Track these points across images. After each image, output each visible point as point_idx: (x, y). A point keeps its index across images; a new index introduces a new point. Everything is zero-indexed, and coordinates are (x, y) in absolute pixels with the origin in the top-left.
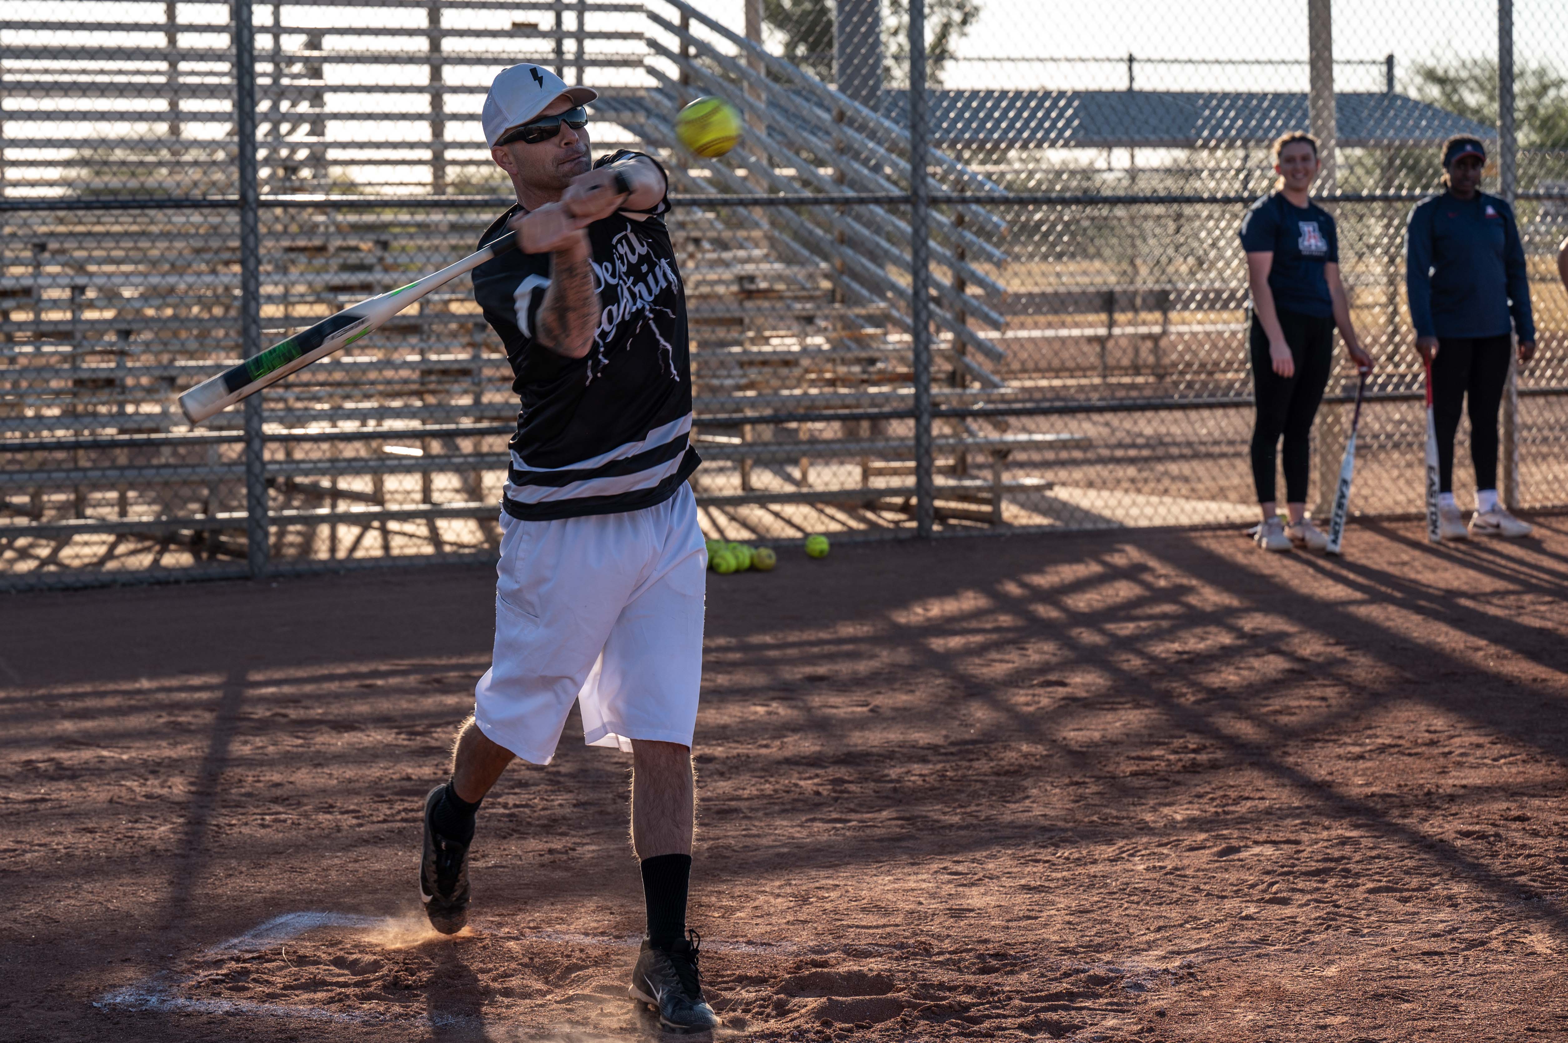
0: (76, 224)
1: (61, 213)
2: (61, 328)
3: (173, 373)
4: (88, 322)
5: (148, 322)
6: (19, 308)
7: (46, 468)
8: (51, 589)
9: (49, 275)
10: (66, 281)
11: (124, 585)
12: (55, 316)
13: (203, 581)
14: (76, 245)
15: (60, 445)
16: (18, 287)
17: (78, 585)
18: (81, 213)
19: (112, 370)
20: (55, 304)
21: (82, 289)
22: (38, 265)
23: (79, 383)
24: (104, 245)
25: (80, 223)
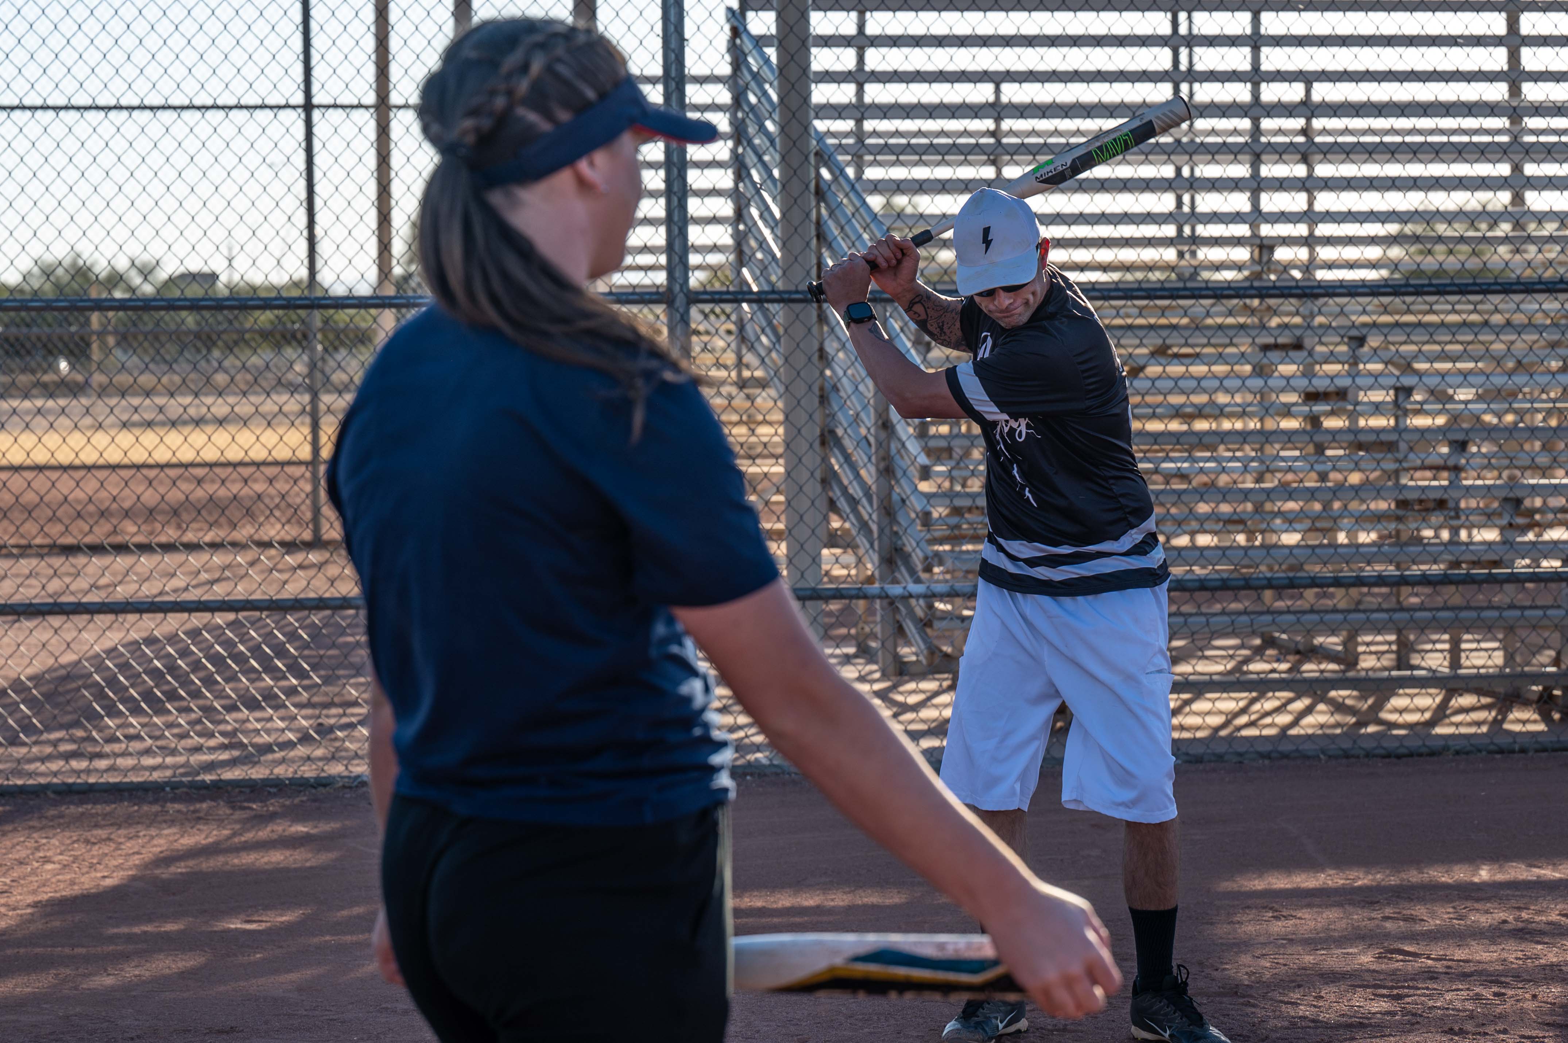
0: (1403, 313)
1: (1386, 300)
2: (1383, 437)
3: (1519, 494)
4: (1417, 430)
5: (1490, 432)
6: (1333, 413)
7: (1361, 607)
8: (1368, 755)
9: (1370, 374)
10: (1392, 381)
11: (1457, 753)
12: (1379, 422)
13: (1555, 750)
14: (1403, 338)
15: (1381, 580)
16: (1332, 389)
17: (1403, 751)
18: (1409, 299)
19: (1445, 488)
20: (1377, 408)
21: (1409, 391)
22: (1354, 361)
23: (1403, 504)
24: (1437, 338)
25: (1409, 311)
